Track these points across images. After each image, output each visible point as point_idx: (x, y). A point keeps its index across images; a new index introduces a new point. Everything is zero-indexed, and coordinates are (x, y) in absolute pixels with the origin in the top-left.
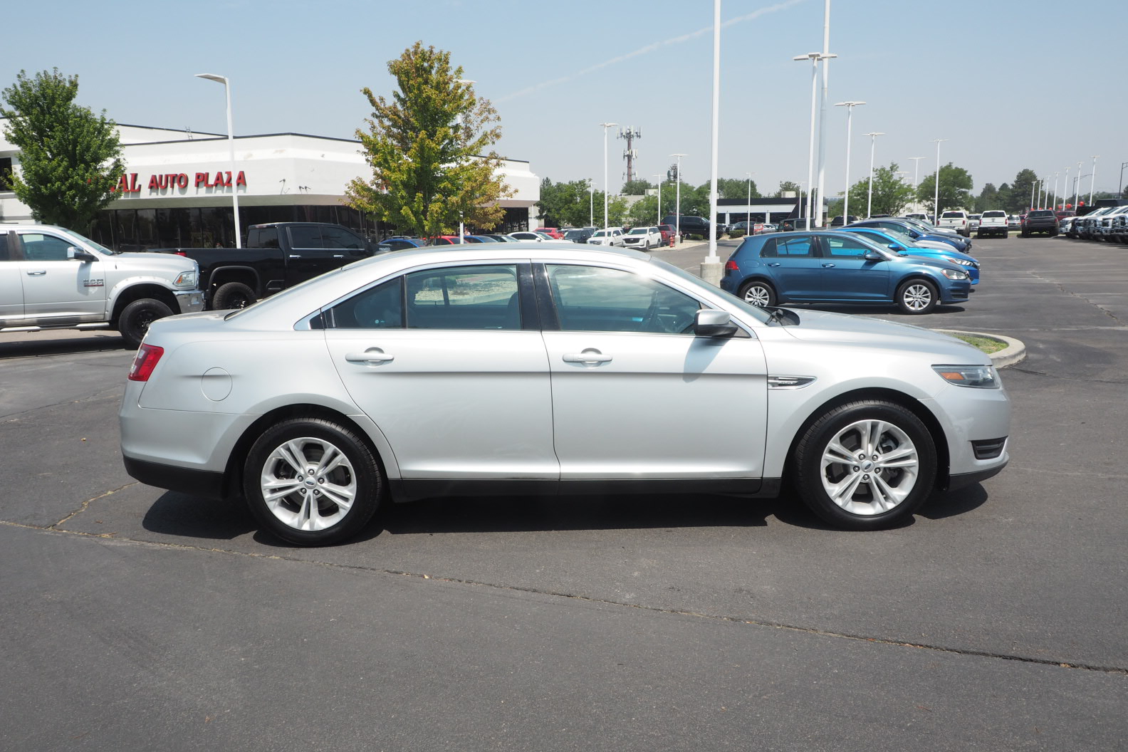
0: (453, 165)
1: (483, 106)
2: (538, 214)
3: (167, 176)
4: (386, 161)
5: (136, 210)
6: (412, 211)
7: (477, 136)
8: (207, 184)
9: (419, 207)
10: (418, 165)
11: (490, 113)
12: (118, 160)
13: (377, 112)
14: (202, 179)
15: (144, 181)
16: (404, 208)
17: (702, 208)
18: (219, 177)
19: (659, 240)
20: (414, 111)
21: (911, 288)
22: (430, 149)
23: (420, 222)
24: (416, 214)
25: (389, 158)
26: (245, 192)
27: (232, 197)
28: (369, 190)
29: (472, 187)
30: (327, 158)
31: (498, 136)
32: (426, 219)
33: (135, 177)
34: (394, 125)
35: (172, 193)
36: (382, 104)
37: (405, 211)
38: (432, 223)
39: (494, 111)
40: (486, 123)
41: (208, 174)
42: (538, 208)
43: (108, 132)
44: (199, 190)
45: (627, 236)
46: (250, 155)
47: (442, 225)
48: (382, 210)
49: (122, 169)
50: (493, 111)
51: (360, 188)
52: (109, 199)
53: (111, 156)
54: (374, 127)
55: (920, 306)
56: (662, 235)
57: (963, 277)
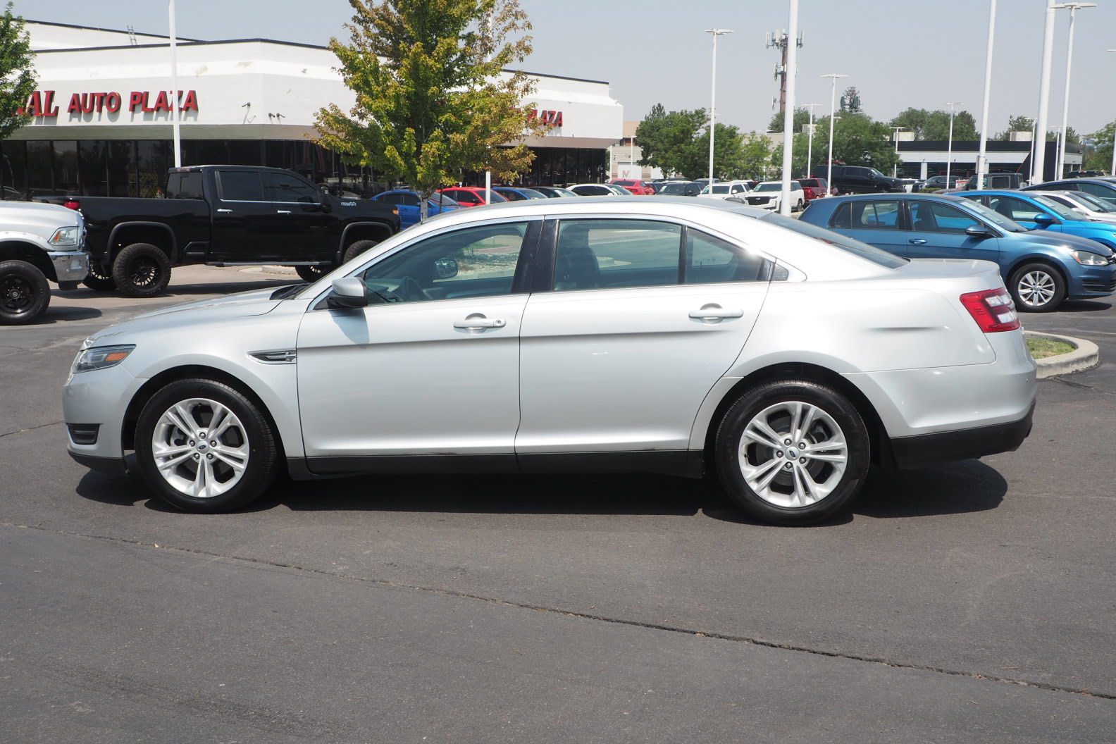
0: (464, 89)
1: (507, 9)
2: (641, 158)
3: (93, 96)
4: (367, 83)
5: (51, 142)
6: (401, 154)
7: (499, 49)
8: (145, 108)
9: (410, 147)
10: (410, 89)
11: (516, 18)
12: (27, 73)
13: (359, 15)
14: (139, 100)
15: (62, 102)
16: (389, 147)
17: (878, 155)
18: (162, 98)
19: (800, 200)
20: (408, 14)
21: (1029, 276)
22: (427, 67)
23: (412, 168)
24: (406, 156)
25: (371, 79)
26: (196, 120)
27: (172, 126)
28: (346, 122)
29: (484, 122)
30: (309, 75)
31: (528, 50)
32: (419, 164)
33: (51, 95)
34: (383, 33)
35: (100, 120)
36: (369, 4)
37: (390, 151)
38: (428, 170)
39: (524, 16)
40: (511, 32)
41: (147, 94)
42: (639, 150)
43: (14, 34)
44: (135, 115)
45: (752, 194)
46: (206, 69)
47: (442, 172)
48: (361, 149)
49: (32, 85)
50: (522, 15)
51: (334, 119)
52: (15, 125)
53: (17, 67)
54: (357, 36)
55: (1040, 300)
56: (806, 194)
57: (1104, 263)
